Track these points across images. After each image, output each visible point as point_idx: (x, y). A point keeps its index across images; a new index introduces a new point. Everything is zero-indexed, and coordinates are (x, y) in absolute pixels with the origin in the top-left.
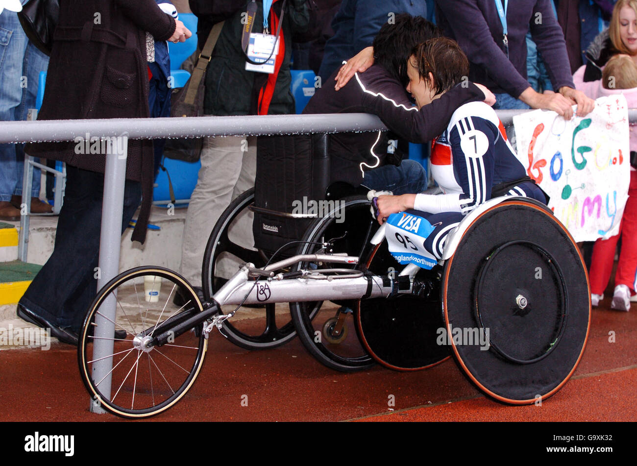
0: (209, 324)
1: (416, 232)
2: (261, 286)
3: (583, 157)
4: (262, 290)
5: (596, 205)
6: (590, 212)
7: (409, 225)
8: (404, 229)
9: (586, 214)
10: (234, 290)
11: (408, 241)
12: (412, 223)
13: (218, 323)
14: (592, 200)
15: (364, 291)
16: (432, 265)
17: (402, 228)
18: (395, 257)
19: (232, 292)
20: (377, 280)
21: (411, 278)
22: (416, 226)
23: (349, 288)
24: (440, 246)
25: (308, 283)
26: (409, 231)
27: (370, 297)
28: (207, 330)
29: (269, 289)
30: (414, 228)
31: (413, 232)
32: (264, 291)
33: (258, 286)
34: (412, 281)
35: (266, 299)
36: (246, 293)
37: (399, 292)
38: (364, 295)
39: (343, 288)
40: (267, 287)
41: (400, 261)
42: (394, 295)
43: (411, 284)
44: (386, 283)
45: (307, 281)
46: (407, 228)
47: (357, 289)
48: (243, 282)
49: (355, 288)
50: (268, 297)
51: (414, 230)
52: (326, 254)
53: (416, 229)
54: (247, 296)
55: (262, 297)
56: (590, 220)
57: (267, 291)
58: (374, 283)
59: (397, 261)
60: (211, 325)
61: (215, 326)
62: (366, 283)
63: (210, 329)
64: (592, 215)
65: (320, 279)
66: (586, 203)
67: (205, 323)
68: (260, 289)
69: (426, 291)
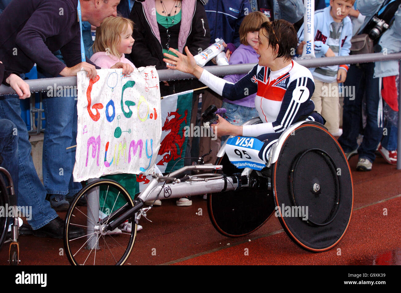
0: (138, 214)
1: (252, 147)
2: (166, 188)
3: (130, 109)
4: (166, 190)
5: (139, 146)
6: (135, 152)
7: (244, 143)
8: (241, 146)
9: (132, 153)
10: (151, 191)
11: (245, 154)
12: (246, 142)
13: (144, 213)
14: (136, 143)
15: (223, 187)
16: (262, 167)
17: (240, 146)
18: (234, 164)
19: (150, 192)
20: (229, 179)
21: (248, 177)
22: (250, 143)
23: (215, 186)
24: (267, 155)
25: (192, 183)
26: (245, 147)
27: (226, 191)
28: (137, 218)
29: (170, 189)
30: (249, 145)
31: (249, 147)
32: (167, 191)
33: (164, 188)
34: (248, 178)
35: (169, 196)
36: (158, 193)
37: (242, 186)
38: (223, 190)
39: (211, 186)
40: (169, 188)
41: (238, 166)
42: (239, 188)
43: (248, 180)
44: (235, 181)
45: (191, 183)
46: (243, 145)
47: (219, 186)
48: (156, 186)
49: (218, 185)
50: (170, 195)
51: (250, 146)
52: (201, 165)
53: (251, 146)
54: (158, 195)
55: (167, 195)
56: (134, 158)
57: (169, 191)
58: (228, 181)
59: (236, 167)
60: (140, 215)
61: (142, 216)
62: (223, 181)
63: (139, 217)
64: (136, 155)
65: (197, 181)
66: (132, 145)
67: (136, 214)
68: (165, 190)
69: (257, 184)
